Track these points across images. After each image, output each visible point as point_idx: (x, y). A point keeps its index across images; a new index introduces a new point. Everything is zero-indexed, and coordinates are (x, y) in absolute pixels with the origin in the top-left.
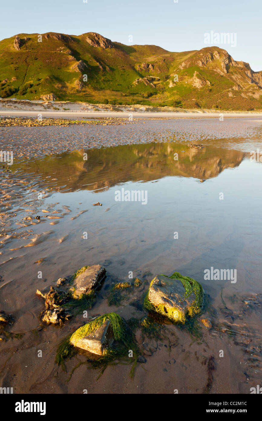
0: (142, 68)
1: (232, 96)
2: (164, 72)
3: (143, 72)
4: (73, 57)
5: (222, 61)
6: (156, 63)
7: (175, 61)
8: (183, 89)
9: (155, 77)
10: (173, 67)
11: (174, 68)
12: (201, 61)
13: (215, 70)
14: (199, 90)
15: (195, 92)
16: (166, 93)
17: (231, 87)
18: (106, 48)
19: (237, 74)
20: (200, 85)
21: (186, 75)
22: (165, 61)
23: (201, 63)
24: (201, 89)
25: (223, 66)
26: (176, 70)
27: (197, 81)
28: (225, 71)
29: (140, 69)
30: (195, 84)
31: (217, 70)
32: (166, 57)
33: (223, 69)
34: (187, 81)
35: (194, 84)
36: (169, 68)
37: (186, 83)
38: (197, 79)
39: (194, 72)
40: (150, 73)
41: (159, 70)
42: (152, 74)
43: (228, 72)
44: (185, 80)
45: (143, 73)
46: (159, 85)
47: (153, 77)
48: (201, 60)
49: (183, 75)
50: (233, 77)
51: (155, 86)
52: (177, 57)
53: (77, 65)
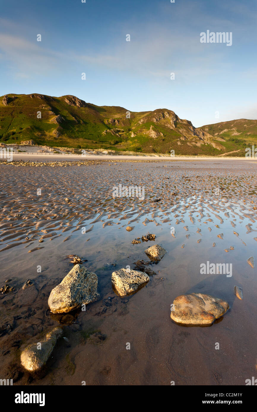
0: (110, 123)
1: (180, 144)
2: (127, 126)
4: (53, 112)
5: (171, 119)
6: (121, 119)
7: (135, 118)
8: (142, 138)
11: (135, 123)
12: (155, 118)
15: (152, 141)
16: (129, 142)
17: (179, 138)
19: (182, 128)
20: (155, 136)
21: (144, 128)
23: (155, 120)
24: (156, 138)
25: (172, 123)
27: (153, 133)
28: (174, 126)
29: (108, 123)
31: (167, 125)
34: (145, 133)
35: (150, 135)
36: (131, 124)
38: (153, 131)
39: (151, 127)
40: (116, 126)
41: (123, 124)
42: (118, 127)
43: (176, 127)
44: (143, 132)
45: (110, 126)
46: (123, 135)
47: (119, 129)
49: (142, 128)
50: (180, 130)
51: (120, 136)
52: (137, 115)
53: (55, 119)
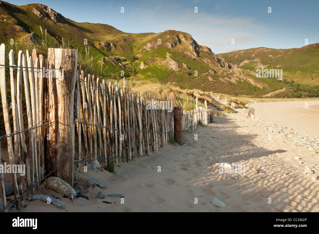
0: (103, 46)
1: (213, 80)
2: (128, 52)
3: (104, 51)
4: (22, 28)
5: (189, 44)
6: (117, 42)
7: (136, 41)
8: (159, 71)
9: (119, 57)
10: (137, 48)
11: (139, 49)
12: (170, 43)
13: (185, 53)
14: (177, 73)
15: (174, 75)
16: (139, 75)
17: (207, 71)
19: (206, 58)
20: (177, 68)
21: (158, 56)
22: (126, 40)
23: (170, 45)
24: (178, 71)
25: (192, 49)
26: (141, 50)
27: (172, 63)
28: (195, 53)
29: (101, 47)
30: (170, 66)
31: (187, 52)
32: (126, 37)
33: (193, 52)
34: (160, 63)
35: (169, 66)
36: (133, 49)
37: (160, 64)
38: (172, 61)
39: (166, 54)
40: (112, 52)
41: (122, 50)
42: (115, 53)
43: (198, 56)
44: (157, 62)
46: (128, 65)
47: (117, 57)
48: (169, 41)
49: (153, 56)
50: (203, 60)
51: (125, 67)
52: (136, 38)
53: (29, 38)
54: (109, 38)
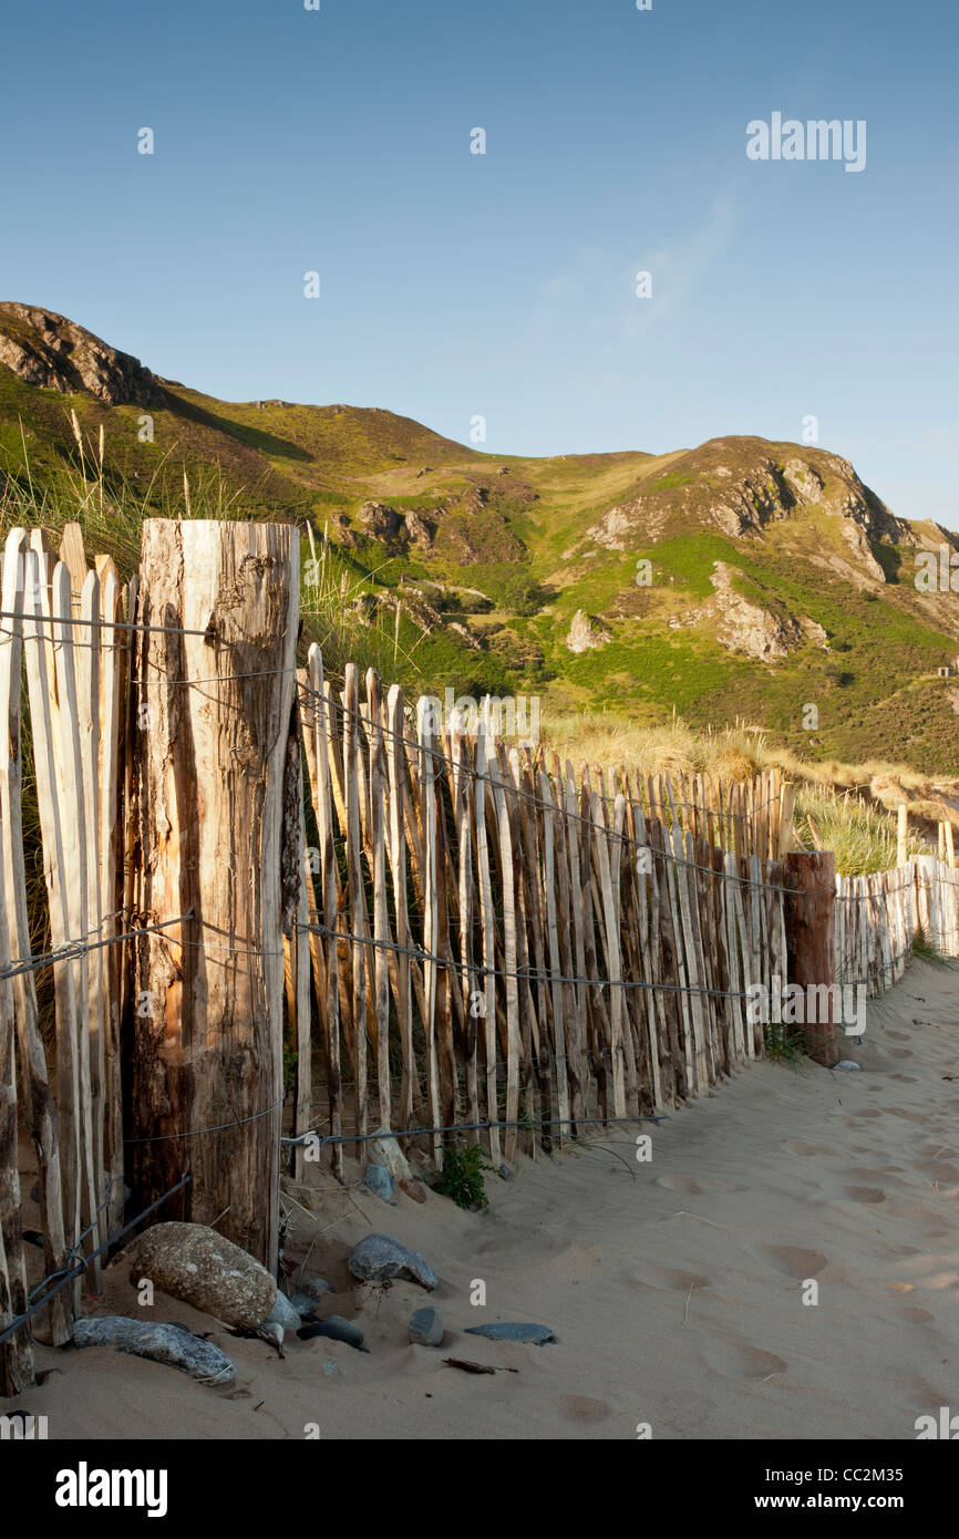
0: (364, 531)
2: (500, 560)
3: (372, 554)
5: (840, 513)
6: (442, 505)
7: (543, 501)
8: (671, 664)
9: (452, 589)
10: (548, 535)
11: (559, 542)
12: (732, 505)
13: (819, 562)
14: (773, 673)
15: (754, 686)
16: (562, 688)
18: (116, 402)
20: (773, 644)
21: (663, 583)
22: (490, 497)
23: (733, 520)
24: (781, 664)
25: (856, 542)
26: (572, 550)
27: (745, 619)
28: (875, 568)
29: (354, 534)
30: (736, 634)
31: (827, 559)
32: (487, 478)
33: (859, 556)
34: (675, 617)
35: (729, 635)
36: (526, 542)
37: (676, 626)
38: (744, 606)
39: (713, 571)
40: (412, 560)
41: (468, 549)
42: (430, 567)
43: (890, 576)
44: (662, 614)
46: (502, 634)
47: (442, 588)
48: (728, 499)
51: (484, 644)
52: (545, 482)
54: (396, 484)
